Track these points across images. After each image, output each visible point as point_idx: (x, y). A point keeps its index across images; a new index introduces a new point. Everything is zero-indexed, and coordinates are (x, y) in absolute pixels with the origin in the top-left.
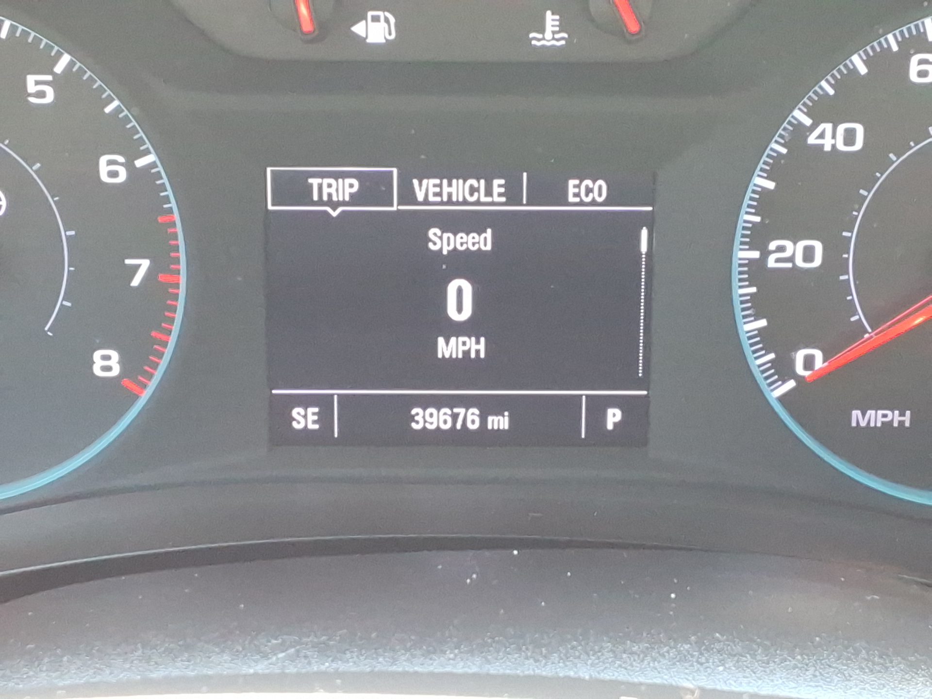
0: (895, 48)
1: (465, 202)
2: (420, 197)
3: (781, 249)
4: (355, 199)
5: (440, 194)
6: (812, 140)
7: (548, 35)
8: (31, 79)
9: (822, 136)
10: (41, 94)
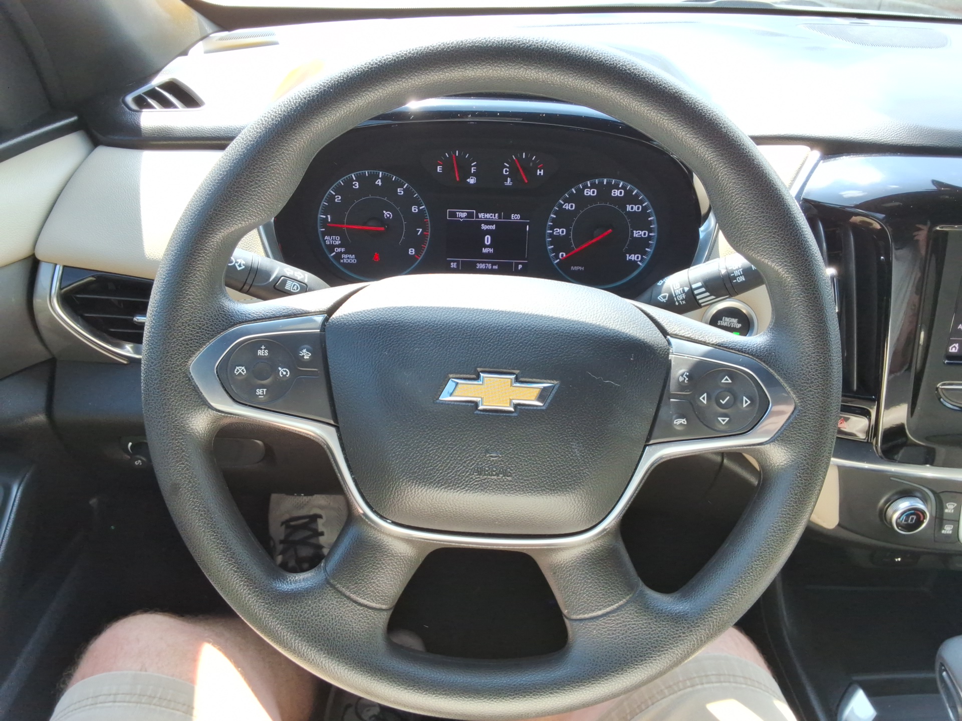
0: (581, 187)
1: (490, 219)
2: (480, 217)
3: (557, 230)
4: (466, 217)
5: (484, 217)
6: (564, 207)
7: (508, 183)
8: (399, 189)
9: (566, 206)
10: (401, 193)
